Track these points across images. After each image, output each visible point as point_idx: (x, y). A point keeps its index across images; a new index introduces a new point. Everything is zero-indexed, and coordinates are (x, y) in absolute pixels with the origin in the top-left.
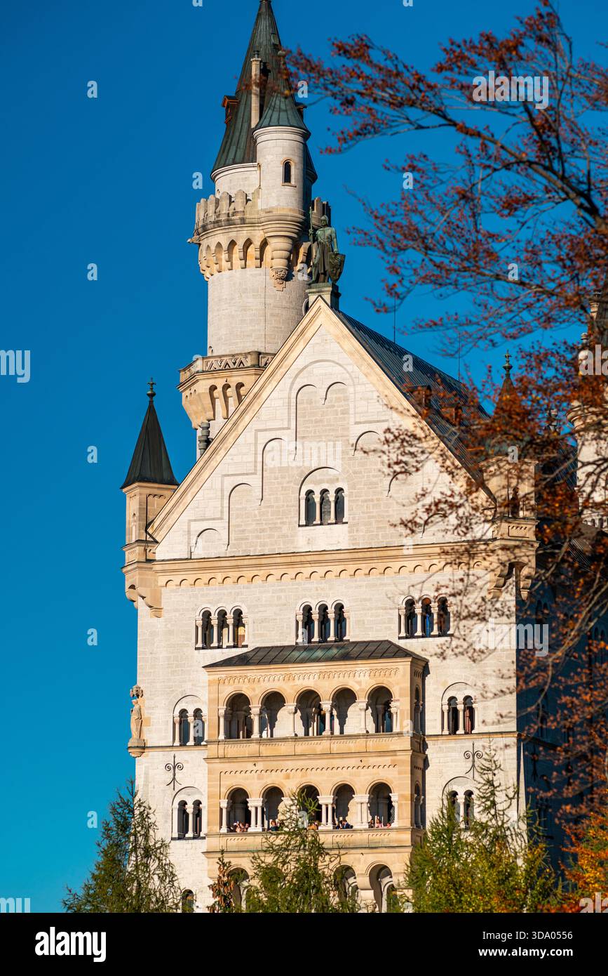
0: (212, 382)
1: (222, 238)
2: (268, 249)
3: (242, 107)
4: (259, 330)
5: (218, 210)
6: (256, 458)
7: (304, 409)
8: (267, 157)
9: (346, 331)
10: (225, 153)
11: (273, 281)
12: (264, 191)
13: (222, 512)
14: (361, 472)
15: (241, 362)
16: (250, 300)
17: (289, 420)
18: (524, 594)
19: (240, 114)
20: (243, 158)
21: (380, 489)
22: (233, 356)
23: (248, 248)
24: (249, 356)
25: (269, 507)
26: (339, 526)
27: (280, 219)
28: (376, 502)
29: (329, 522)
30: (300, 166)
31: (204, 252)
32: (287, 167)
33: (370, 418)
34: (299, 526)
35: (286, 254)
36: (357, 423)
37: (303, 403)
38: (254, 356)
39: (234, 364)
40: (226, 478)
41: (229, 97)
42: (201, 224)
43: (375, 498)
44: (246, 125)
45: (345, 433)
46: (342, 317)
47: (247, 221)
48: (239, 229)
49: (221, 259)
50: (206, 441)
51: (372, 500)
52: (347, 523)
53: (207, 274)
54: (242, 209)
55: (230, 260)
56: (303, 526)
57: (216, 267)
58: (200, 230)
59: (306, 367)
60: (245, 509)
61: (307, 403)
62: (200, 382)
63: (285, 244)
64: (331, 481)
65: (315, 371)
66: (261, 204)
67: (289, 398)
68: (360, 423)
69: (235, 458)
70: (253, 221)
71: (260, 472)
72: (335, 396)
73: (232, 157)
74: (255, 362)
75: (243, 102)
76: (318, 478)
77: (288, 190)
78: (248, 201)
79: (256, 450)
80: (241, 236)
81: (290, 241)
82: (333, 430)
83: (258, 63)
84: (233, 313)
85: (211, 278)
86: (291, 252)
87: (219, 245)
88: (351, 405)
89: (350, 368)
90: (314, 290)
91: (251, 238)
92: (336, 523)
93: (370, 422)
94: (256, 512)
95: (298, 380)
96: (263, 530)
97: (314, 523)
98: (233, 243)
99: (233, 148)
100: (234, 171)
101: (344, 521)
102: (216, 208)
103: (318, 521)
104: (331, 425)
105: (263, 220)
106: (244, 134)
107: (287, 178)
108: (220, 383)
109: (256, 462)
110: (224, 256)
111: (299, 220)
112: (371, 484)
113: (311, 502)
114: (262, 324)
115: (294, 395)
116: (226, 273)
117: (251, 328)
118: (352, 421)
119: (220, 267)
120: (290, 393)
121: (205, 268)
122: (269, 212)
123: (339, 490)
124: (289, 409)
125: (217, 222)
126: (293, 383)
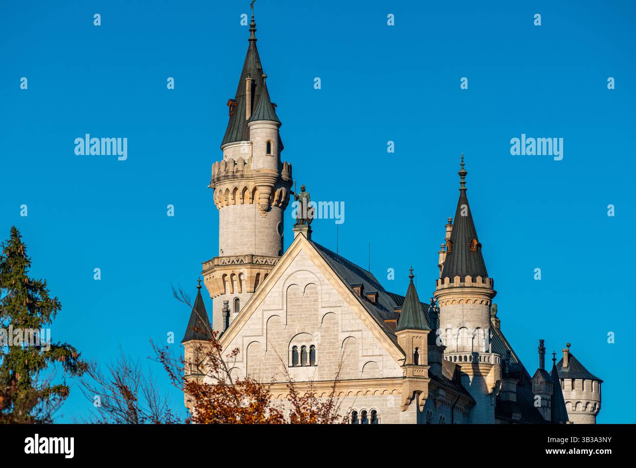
0: (224, 272)
1: (229, 185)
2: (257, 192)
3: (240, 107)
4: (252, 241)
5: (227, 169)
6: (263, 326)
7: (291, 298)
8: (257, 138)
9: (316, 253)
10: (230, 134)
11: (260, 212)
12: (254, 158)
13: (243, 358)
14: (325, 336)
15: (242, 260)
16: (246, 223)
17: (283, 305)
18: (421, 409)
19: (239, 111)
20: (242, 138)
21: (336, 346)
22: (237, 257)
23: (245, 192)
24: (247, 257)
25: (270, 355)
26: (312, 368)
27: (265, 176)
28: (334, 354)
29: (306, 365)
30: (276, 144)
31: (218, 193)
32: (269, 144)
33: (331, 305)
34: (289, 367)
35: (267, 196)
36: (322, 307)
37: (290, 295)
38: (250, 257)
39: (238, 261)
40: (245, 338)
41: (232, 100)
42: (216, 177)
43: (334, 351)
44: (242, 118)
45: (316, 313)
46: (313, 244)
47: (245, 176)
48: (239, 181)
49: (228, 198)
50: (227, 312)
51: (332, 353)
52: (317, 365)
53: (219, 206)
54: (241, 169)
55: (234, 199)
56: (291, 367)
57: (225, 203)
58: (215, 180)
59: (292, 274)
60: (256, 356)
61: (293, 295)
62: (217, 272)
63: (267, 190)
64: (307, 341)
65: (298, 276)
66: (253, 166)
67: (283, 292)
68: (325, 307)
69: (251, 326)
70: (248, 176)
71: (265, 335)
72: (309, 291)
73: (235, 137)
74: (250, 261)
75: (240, 103)
76: (300, 339)
77: (269, 158)
78: (245, 163)
79: (263, 322)
80: (241, 185)
81: (270, 188)
82: (309, 311)
83: (250, 81)
84: (236, 230)
85: (222, 209)
86: (270, 195)
87: (227, 190)
88: (320, 297)
89: (319, 275)
90: (297, 229)
91: (247, 186)
92: (310, 366)
93: (331, 307)
94: (263, 358)
95: (287, 281)
96: (267, 369)
97: (298, 365)
98: (236, 189)
99: (235, 132)
100: (235, 145)
101: (315, 364)
102: (226, 168)
103: (299, 364)
104: (307, 308)
105: (254, 176)
106: (241, 123)
107: (269, 151)
108: (229, 273)
109: (263, 329)
110: (230, 196)
111: (275, 176)
112: (331, 343)
113: (295, 352)
114: (254, 237)
115: (285, 290)
116: (231, 207)
117: (246, 239)
118: (320, 306)
119: (228, 202)
120: (283, 289)
121: (218, 202)
122: (258, 171)
123: (312, 346)
124: (283, 298)
125: (227, 176)
126: (284, 283)
